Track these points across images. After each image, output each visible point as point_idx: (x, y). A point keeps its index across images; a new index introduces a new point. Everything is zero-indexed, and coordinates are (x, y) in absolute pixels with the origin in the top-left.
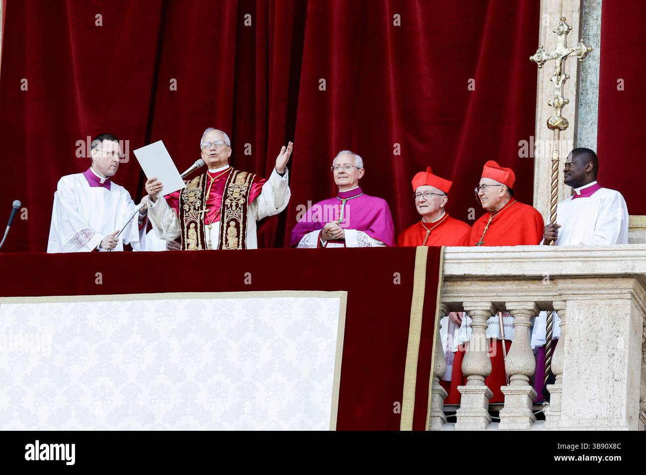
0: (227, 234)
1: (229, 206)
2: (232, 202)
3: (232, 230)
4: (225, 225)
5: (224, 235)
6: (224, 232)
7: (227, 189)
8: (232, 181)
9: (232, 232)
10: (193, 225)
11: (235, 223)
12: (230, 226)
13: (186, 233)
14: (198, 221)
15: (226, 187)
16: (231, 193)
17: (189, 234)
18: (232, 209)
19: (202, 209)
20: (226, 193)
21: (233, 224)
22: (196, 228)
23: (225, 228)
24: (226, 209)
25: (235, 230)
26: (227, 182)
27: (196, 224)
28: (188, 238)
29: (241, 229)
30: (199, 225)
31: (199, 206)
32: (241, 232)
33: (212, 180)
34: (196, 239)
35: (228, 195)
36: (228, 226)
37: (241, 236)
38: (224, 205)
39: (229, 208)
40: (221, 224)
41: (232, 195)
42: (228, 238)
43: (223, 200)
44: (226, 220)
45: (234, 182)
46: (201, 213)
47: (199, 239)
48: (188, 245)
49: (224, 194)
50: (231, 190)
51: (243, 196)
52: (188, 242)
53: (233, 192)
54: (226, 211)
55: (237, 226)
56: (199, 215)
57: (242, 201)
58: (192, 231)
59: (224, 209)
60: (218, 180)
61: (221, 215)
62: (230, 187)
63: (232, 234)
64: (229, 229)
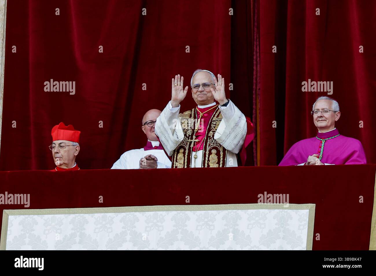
0: (209, 160)
1: (211, 137)
2: (214, 133)
3: (214, 157)
4: (207, 152)
5: (206, 162)
6: (207, 159)
7: (211, 123)
8: (216, 115)
9: (213, 159)
10: (182, 151)
11: (216, 151)
12: (211, 154)
13: (175, 156)
14: (187, 148)
15: (210, 121)
16: (214, 126)
17: (178, 158)
18: (213, 139)
19: (192, 139)
20: (210, 126)
21: (214, 151)
22: (184, 153)
23: (207, 156)
24: (209, 139)
25: (216, 157)
26: (212, 117)
27: (185, 150)
28: (177, 162)
29: (222, 156)
30: (187, 151)
31: (190, 134)
32: (222, 159)
33: (201, 114)
34: (182, 163)
35: (211, 128)
36: (210, 153)
37: (221, 162)
38: (208, 137)
39: (211, 139)
40: (204, 152)
41: (214, 127)
42: (210, 164)
43: (207, 132)
44: (208, 149)
45: (218, 117)
46: (191, 142)
47: (186, 164)
49: (208, 127)
50: (214, 123)
52: (176, 165)
53: (216, 125)
54: (208, 140)
55: (218, 154)
56: (188, 143)
58: (180, 155)
59: (207, 140)
60: (206, 115)
61: (204, 145)
62: (213, 121)
63: (213, 161)
64: (210, 156)
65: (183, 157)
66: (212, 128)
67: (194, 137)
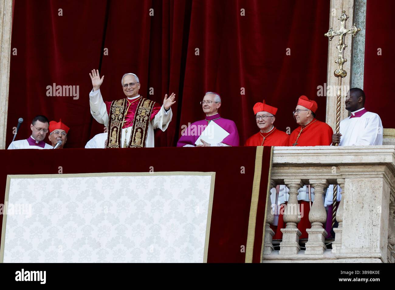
0: (135, 136)
1: (138, 120)
2: (140, 118)
3: (139, 134)
4: (135, 130)
5: (133, 136)
7: (138, 110)
8: (141, 105)
10: (115, 129)
13: (111, 133)
14: (119, 127)
16: (140, 112)
17: (113, 134)
18: (140, 122)
19: (122, 121)
20: (137, 112)
21: (139, 130)
22: (117, 131)
23: (134, 132)
26: (138, 105)
27: (117, 129)
28: (112, 137)
29: (144, 134)
30: (119, 130)
31: (121, 118)
32: (144, 136)
33: (130, 104)
34: (116, 138)
36: (137, 131)
37: (143, 138)
39: (138, 121)
40: (133, 130)
42: (136, 138)
43: (135, 116)
44: (135, 128)
45: (142, 106)
46: (121, 123)
47: (118, 138)
48: (111, 140)
51: (147, 115)
55: (142, 132)
56: (120, 124)
57: (146, 118)
58: (114, 132)
59: (135, 121)
60: (133, 104)
61: (133, 125)
62: (139, 109)
63: (138, 136)
64: (137, 133)
65: (116, 134)
66: (139, 114)
67: (124, 119)
